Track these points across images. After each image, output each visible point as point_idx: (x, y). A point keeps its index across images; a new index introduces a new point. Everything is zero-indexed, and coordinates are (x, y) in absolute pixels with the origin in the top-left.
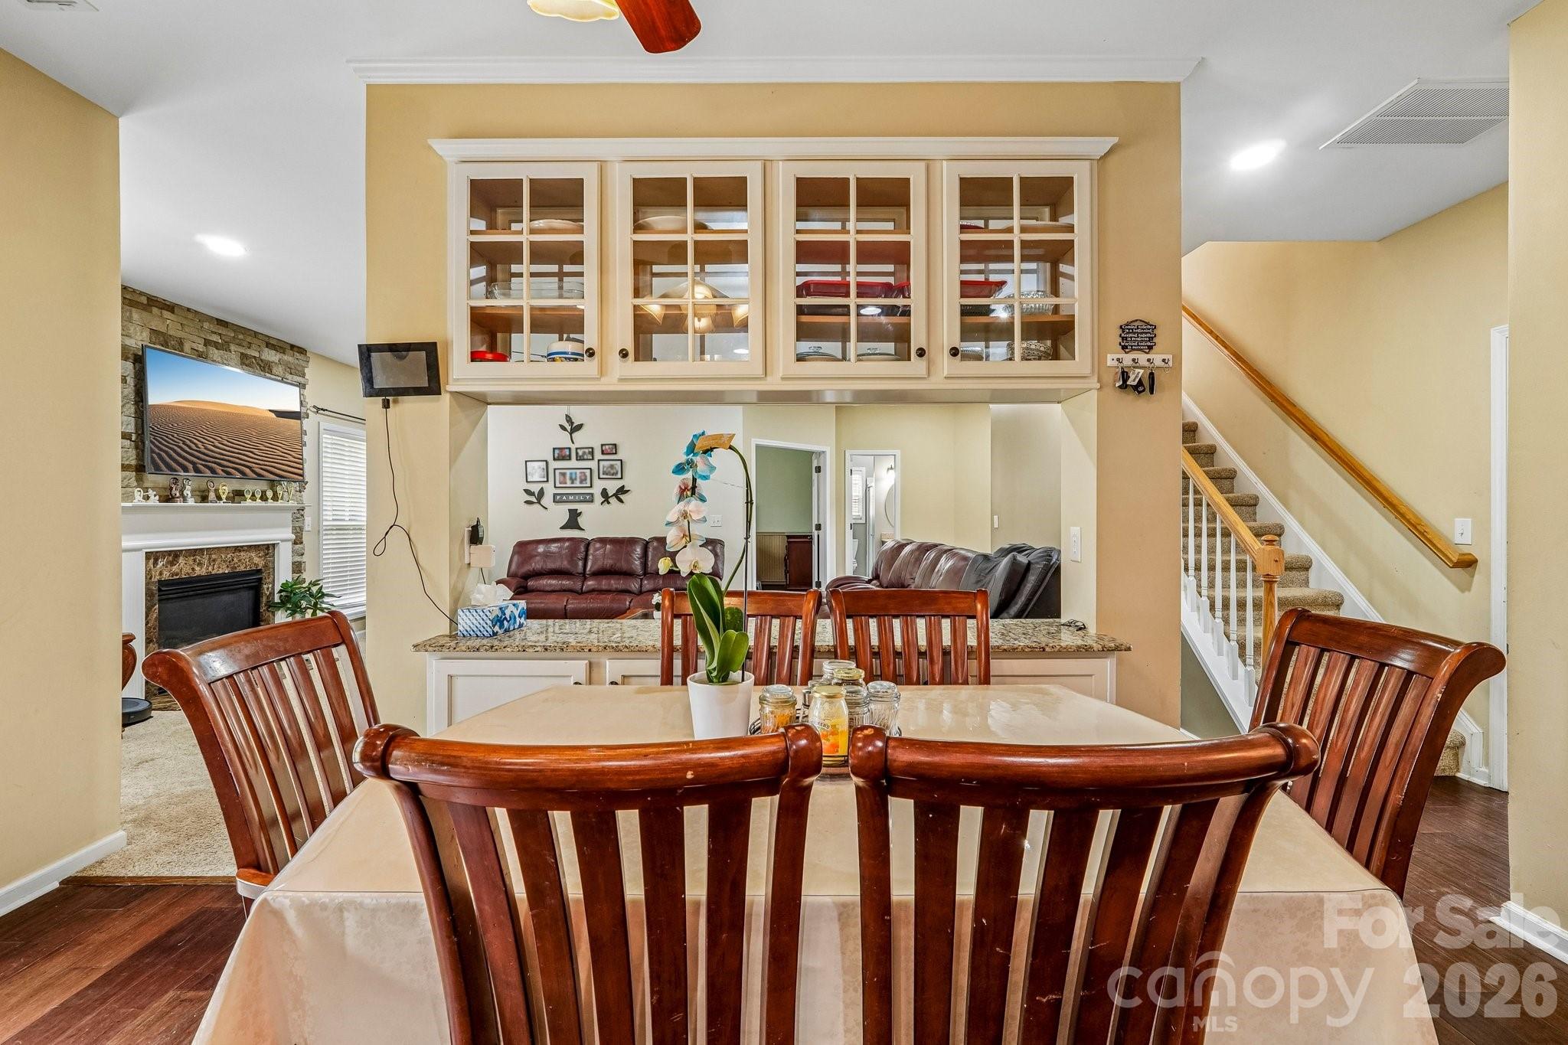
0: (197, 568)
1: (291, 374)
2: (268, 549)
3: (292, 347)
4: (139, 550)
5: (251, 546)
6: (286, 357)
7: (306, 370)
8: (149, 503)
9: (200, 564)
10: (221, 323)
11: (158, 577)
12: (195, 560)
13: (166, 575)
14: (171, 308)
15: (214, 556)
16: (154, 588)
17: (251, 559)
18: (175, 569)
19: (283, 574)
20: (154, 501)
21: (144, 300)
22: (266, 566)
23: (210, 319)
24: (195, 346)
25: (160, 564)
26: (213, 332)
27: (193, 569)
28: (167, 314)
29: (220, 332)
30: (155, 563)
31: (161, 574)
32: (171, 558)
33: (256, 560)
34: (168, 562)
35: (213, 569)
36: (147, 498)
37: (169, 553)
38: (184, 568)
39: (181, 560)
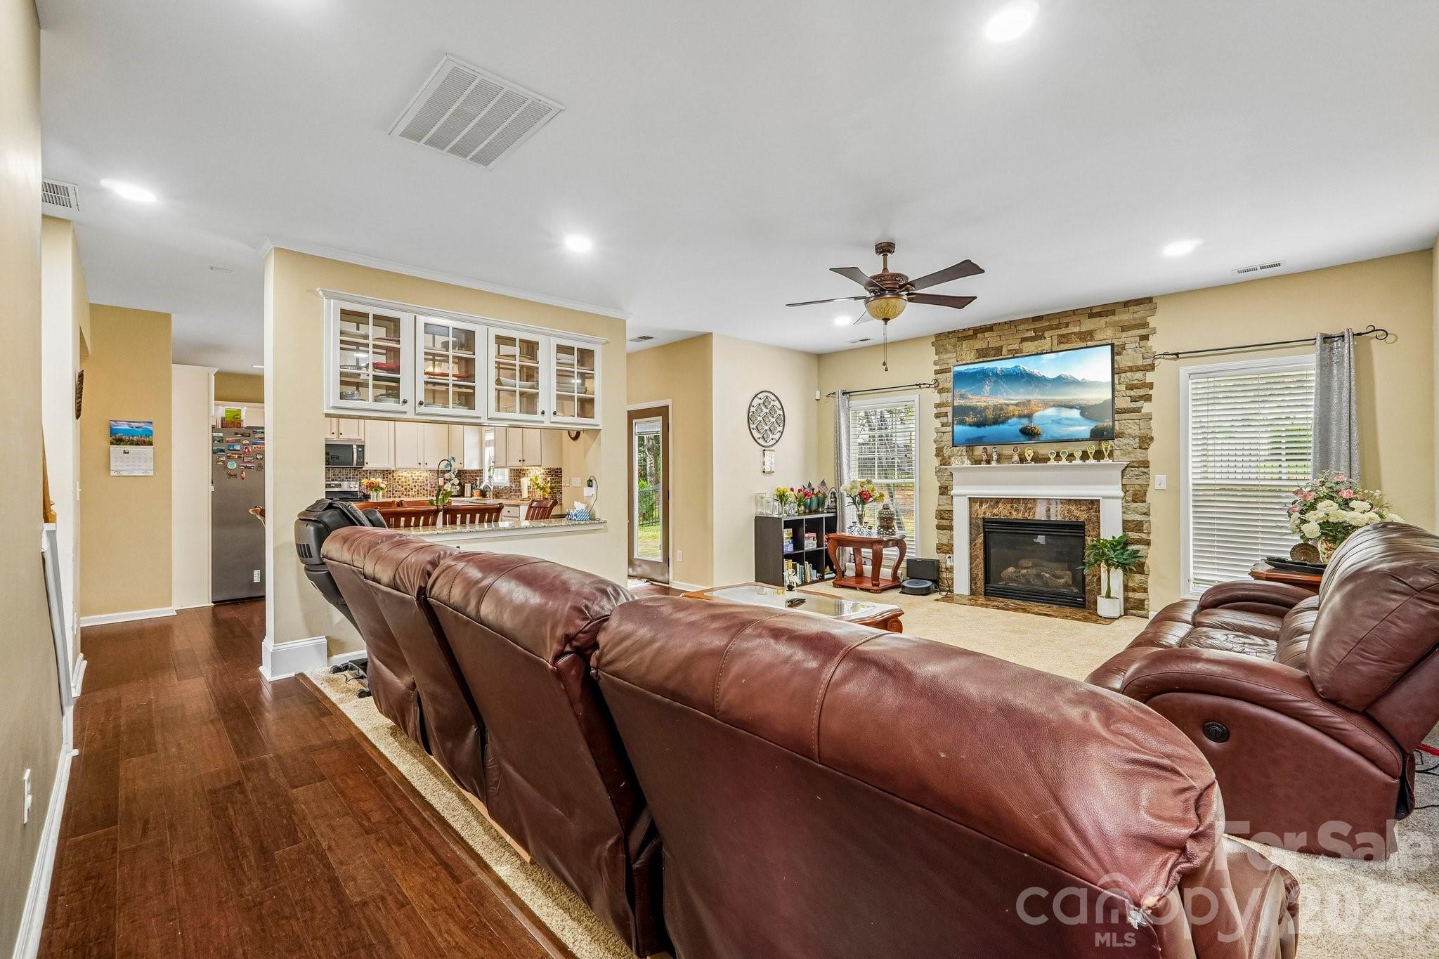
0: (1014, 513)
1: (1123, 331)
2: (1093, 504)
3: (1127, 304)
4: (965, 496)
5: (1070, 500)
6: (1116, 318)
7: (1149, 320)
8: (964, 466)
9: (1016, 510)
10: (1035, 319)
11: (982, 516)
12: (1012, 507)
13: (988, 515)
14: (990, 328)
15: (1029, 505)
16: (980, 522)
17: (1069, 511)
18: (995, 511)
19: (1110, 527)
20: (967, 463)
21: (971, 332)
22: (1089, 519)
23: (1025, 321)
24: (1010, 347)
25: (984, 507)
26: (1027, 330)
27: (1010, 513)
28: (987, 334)
29: (1035, 327)
30: (981, 505)
31: (985, 513)
32: (992, 503)
33: (1076, 513)
34: (990, 506)
35: (1029, 515)
36: (963, 462)
37: (991, 499)
38: (1003, 512)
39: (1000, 505)
